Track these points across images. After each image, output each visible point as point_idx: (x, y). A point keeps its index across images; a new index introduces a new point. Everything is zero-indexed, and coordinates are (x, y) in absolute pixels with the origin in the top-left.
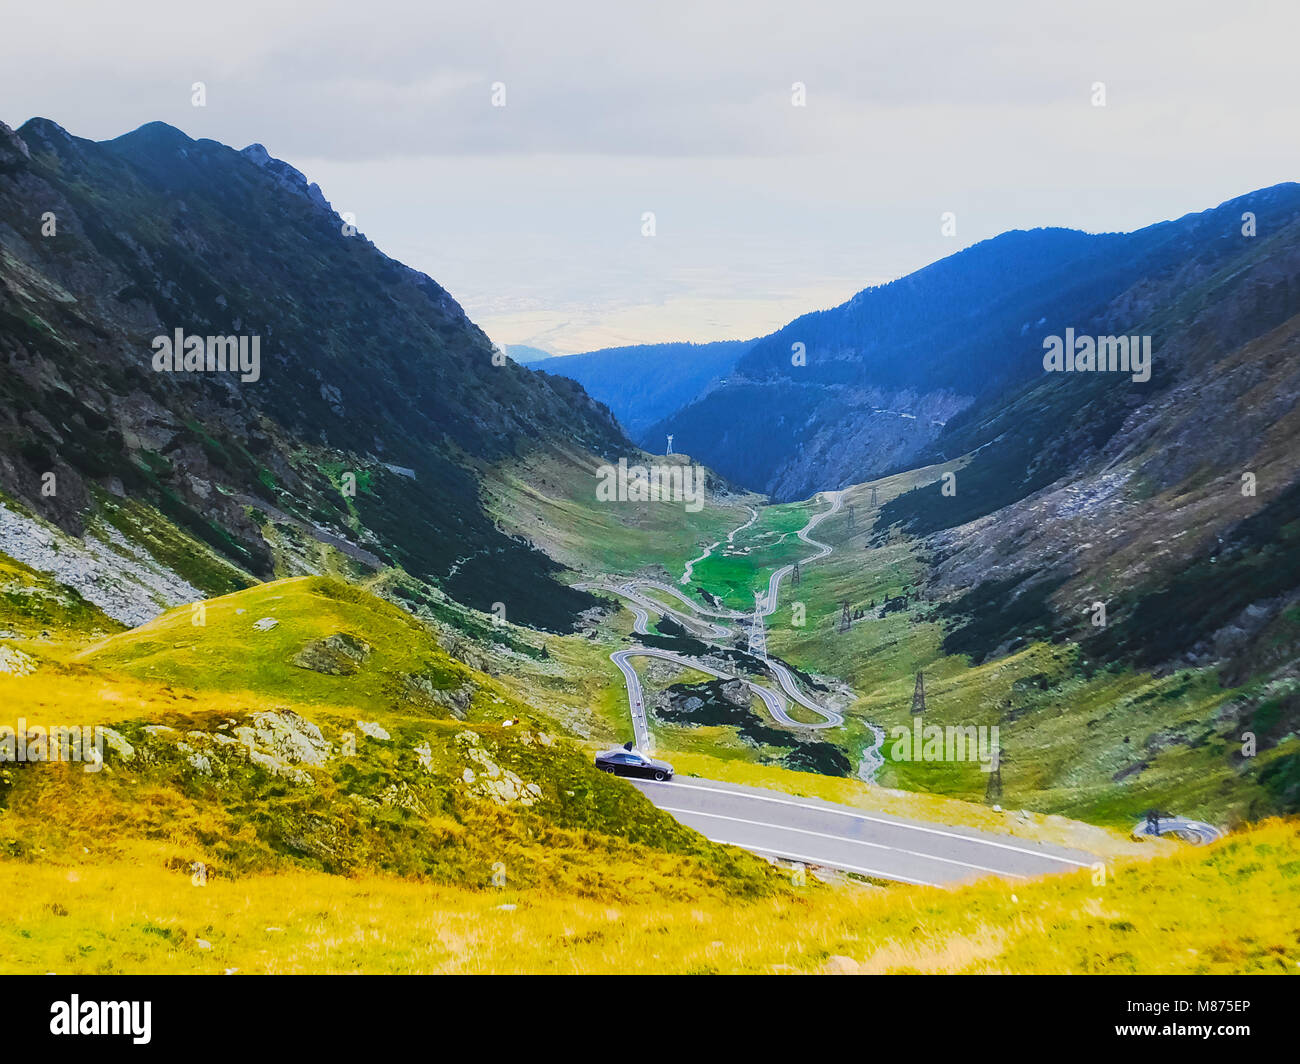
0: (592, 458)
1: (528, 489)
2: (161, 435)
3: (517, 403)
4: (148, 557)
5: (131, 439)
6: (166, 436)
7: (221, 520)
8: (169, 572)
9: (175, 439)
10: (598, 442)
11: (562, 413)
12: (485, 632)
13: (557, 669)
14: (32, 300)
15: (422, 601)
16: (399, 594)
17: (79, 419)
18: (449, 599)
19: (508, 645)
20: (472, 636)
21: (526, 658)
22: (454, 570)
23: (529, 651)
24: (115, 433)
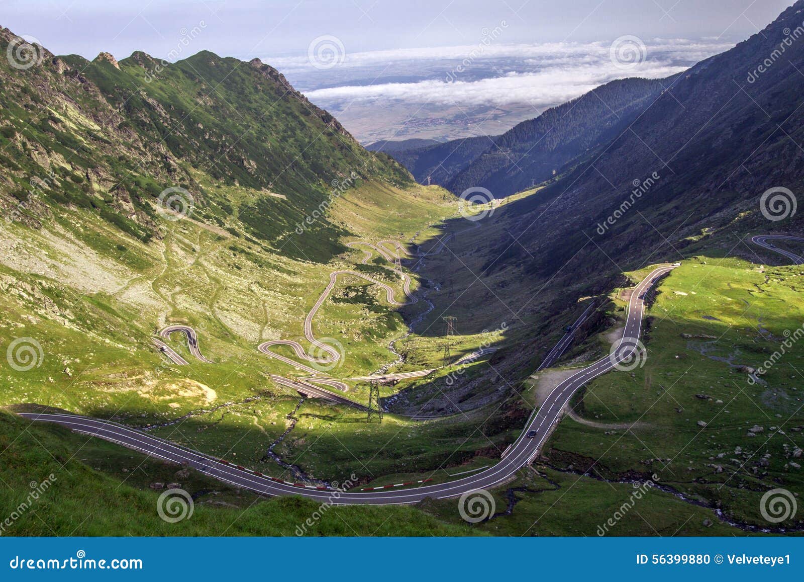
0: (390, 188)
1: (356, 201)
2: (109, 185)
3: (359, 165)
4: (73, 238)
5: (96, 186)
6: (111, 185)
7: (138, 220)
8: (81, 244)
9: (115, 186)
10: (396, 181)
11: (381, 169)
12: (269, 265)
13: (298, 280)
14: (77, 129)
15: (243, 251)
16: (231, 248)
17: (68, 179)
18: (263, 251)
19: (278, 270)
20: (260, 266)
21: (285, 276)
22: (280, 239)
23: (289, 273)
24: (86, 185)
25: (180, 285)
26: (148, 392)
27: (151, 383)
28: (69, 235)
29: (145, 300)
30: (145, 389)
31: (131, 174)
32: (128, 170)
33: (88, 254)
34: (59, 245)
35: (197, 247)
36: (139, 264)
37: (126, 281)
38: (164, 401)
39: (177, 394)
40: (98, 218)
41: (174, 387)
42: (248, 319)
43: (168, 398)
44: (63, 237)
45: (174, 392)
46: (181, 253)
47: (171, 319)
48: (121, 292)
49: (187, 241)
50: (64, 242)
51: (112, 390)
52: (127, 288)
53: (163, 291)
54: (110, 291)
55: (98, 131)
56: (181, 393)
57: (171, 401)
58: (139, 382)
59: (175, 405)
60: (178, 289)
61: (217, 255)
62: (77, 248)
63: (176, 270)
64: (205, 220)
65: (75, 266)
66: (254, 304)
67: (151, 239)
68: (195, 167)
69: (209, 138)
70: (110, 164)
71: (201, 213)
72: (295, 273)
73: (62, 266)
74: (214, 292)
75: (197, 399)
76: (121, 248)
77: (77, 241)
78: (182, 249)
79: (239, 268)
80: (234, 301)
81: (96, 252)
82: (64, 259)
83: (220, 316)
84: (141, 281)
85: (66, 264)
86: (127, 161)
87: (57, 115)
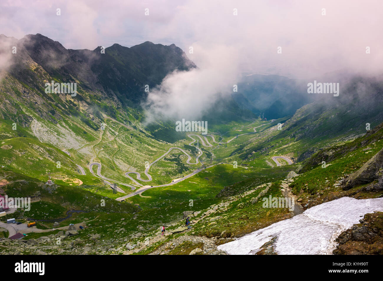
2: (86, 108)
5: (81, 108)
7: (95, 121)
8: (71, 130)
12: (145, 142)
13: (155, 150)
14: (79, 83)
15: (136, 136)
16: (131, 135)
17: (71, 105)
18: (145, 136)
19: (148, 145)
20: (141, 143)
21: (150, 147)
22: (156, 131)
23: (152, 146)
24: (78, 107)
25: (103, 148)
26: (65, 181)
27: (67, 179)
28: (67, 127)
29: (88, 153)
30: (65, 180)
31: (98, 102)
32: (97, 100)
33: (72, 134)
34: (63, 130)
35: (117, 133)
36: (90, 139)
37: (83, 145)
38: (68, 183)
39: (72, 182)
40: (80, 120)
41: (72, 180)
42: (126, 163)
43: (70, 182)
44: (65, 127)
45: (72, 181)
46: (109, 135)
47: (95, 160)
48: (80, 149)
49: (113, 131)
50: (64, 129)
51: (56, 179)
52: (82, 148)
53: (96, 149)
54: (76, 149)
55: (88, 84)
56: (74, 182)
57: (70, 183)
58: (64, 178)
59: (71, 184)
60: (102, 149)
61: (124, 137)
62: (69, 132)
63: (104, 142)
64: (124, 122)
65: (66, 139)
66: (130, 158)
67: (98, 129)
68: (128, 98)
69: (138, 85)
70: (90, 98)
71: (123, 119)
72: (154, 147)
73: (61, 138)
74: (116, 152)
75: (77, 184)
76: (85, 133)
77: (69, 129)
78: (110, 133)
79: (131, 143)
80: (122, 156)
81: (75, 133)
82: (63, 136)
83: (115, 161)
84: (89, 145)
85: (63, 137)
86: (97, 97)
87: (73, 78)
